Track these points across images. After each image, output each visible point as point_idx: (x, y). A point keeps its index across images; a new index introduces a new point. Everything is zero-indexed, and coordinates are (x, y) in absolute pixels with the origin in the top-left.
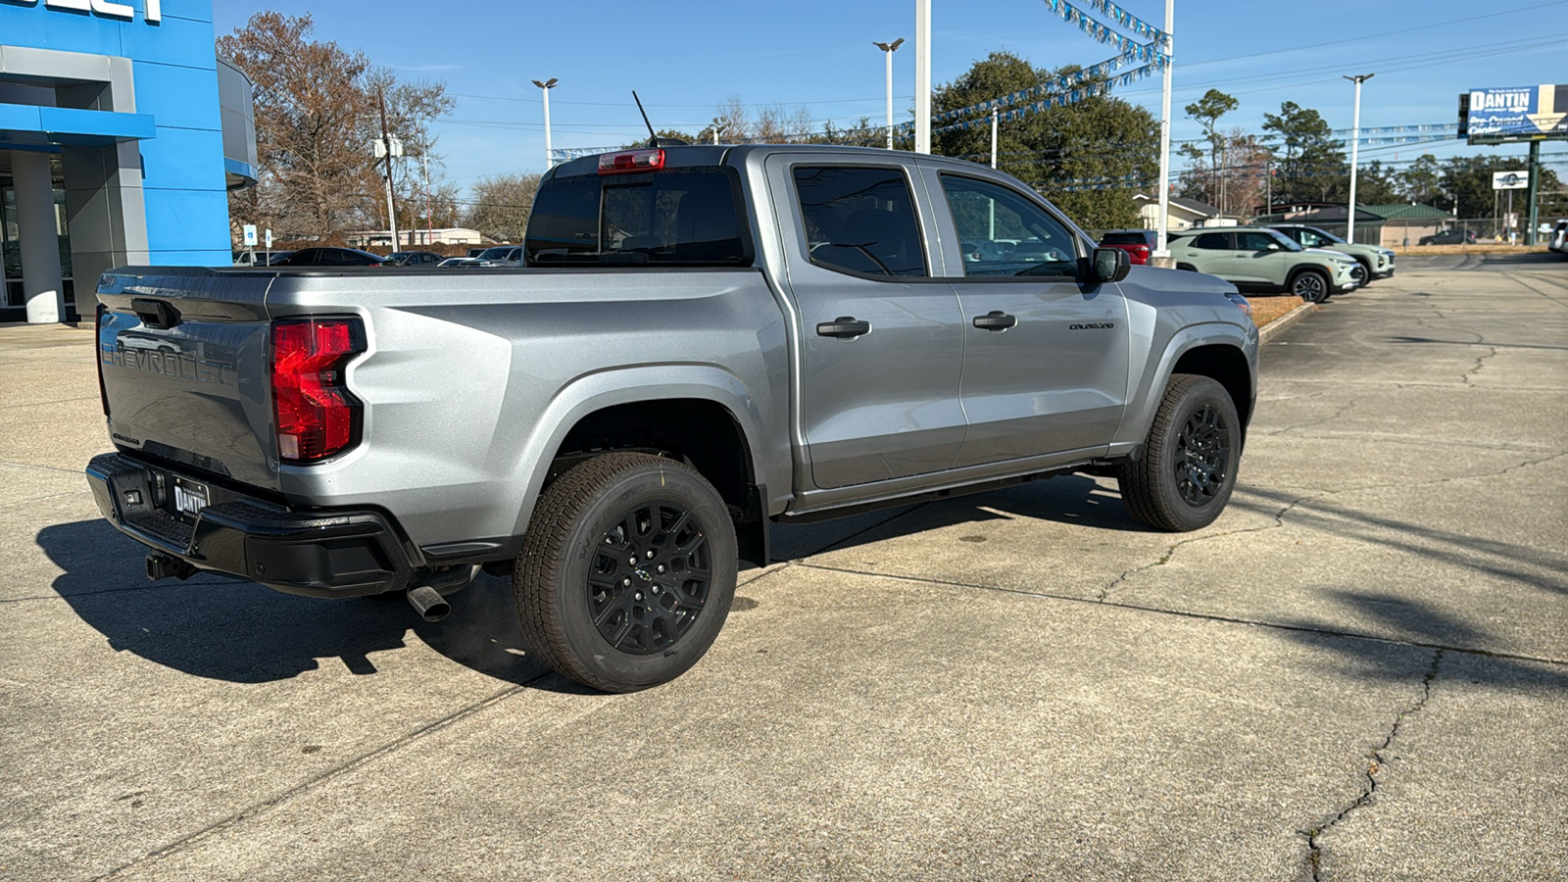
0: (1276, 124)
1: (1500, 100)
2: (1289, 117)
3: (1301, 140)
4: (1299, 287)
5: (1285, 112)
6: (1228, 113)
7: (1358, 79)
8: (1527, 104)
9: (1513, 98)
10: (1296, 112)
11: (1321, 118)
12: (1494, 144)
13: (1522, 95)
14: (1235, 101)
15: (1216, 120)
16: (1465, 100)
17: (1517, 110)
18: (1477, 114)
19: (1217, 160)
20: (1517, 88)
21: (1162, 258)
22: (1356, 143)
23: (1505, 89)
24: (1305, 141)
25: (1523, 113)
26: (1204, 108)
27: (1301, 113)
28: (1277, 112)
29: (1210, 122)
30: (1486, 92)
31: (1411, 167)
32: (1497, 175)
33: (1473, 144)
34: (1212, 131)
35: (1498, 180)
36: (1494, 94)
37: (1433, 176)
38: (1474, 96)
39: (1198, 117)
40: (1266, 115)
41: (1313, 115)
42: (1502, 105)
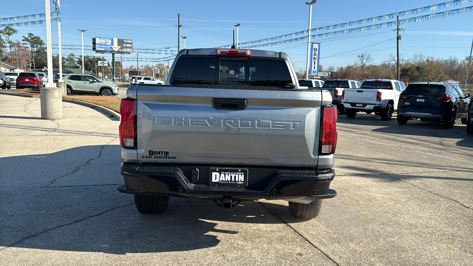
0: (27, 40)
1: (104, 41)
2: (31, 38)
3: (35, 45)
4: (104, 93)
5: (29, 36)
6: (14, 34)
7: (82, 31)
8: (111, 43)
9: (107, 41)
10: (33, 36)
11: (41, 39)
12: (103, 53)
13: (109, 40)
14: (16, 31)
15: (10, 36)
16: (94, 40)
17: (109, 44)
18: (98, 44)
19: (11, 49)
20: (108, 38)
21: (62, 82)
22: (83, 50)
23: (105, 38)
24: (37, 46)
25: (110, 45)
26: (5, 32)
27: (35, 37)
28: (27, 36)
29: (8, 37)
30: (100, 38)
31: (67, 57)
32: (99, 62)
33: (97, 52)
34: (9, 40)
35: (100, 63)
36: (102, 39)
37: (74, 60)
38: (97, 39)
39: (4, 34)
40: (23, 36)
41: (38, 38)
42: (104, 42)
